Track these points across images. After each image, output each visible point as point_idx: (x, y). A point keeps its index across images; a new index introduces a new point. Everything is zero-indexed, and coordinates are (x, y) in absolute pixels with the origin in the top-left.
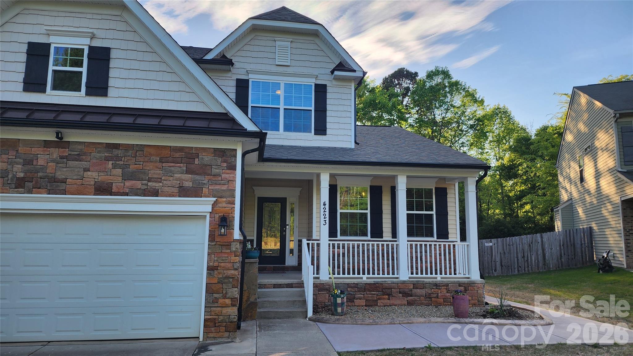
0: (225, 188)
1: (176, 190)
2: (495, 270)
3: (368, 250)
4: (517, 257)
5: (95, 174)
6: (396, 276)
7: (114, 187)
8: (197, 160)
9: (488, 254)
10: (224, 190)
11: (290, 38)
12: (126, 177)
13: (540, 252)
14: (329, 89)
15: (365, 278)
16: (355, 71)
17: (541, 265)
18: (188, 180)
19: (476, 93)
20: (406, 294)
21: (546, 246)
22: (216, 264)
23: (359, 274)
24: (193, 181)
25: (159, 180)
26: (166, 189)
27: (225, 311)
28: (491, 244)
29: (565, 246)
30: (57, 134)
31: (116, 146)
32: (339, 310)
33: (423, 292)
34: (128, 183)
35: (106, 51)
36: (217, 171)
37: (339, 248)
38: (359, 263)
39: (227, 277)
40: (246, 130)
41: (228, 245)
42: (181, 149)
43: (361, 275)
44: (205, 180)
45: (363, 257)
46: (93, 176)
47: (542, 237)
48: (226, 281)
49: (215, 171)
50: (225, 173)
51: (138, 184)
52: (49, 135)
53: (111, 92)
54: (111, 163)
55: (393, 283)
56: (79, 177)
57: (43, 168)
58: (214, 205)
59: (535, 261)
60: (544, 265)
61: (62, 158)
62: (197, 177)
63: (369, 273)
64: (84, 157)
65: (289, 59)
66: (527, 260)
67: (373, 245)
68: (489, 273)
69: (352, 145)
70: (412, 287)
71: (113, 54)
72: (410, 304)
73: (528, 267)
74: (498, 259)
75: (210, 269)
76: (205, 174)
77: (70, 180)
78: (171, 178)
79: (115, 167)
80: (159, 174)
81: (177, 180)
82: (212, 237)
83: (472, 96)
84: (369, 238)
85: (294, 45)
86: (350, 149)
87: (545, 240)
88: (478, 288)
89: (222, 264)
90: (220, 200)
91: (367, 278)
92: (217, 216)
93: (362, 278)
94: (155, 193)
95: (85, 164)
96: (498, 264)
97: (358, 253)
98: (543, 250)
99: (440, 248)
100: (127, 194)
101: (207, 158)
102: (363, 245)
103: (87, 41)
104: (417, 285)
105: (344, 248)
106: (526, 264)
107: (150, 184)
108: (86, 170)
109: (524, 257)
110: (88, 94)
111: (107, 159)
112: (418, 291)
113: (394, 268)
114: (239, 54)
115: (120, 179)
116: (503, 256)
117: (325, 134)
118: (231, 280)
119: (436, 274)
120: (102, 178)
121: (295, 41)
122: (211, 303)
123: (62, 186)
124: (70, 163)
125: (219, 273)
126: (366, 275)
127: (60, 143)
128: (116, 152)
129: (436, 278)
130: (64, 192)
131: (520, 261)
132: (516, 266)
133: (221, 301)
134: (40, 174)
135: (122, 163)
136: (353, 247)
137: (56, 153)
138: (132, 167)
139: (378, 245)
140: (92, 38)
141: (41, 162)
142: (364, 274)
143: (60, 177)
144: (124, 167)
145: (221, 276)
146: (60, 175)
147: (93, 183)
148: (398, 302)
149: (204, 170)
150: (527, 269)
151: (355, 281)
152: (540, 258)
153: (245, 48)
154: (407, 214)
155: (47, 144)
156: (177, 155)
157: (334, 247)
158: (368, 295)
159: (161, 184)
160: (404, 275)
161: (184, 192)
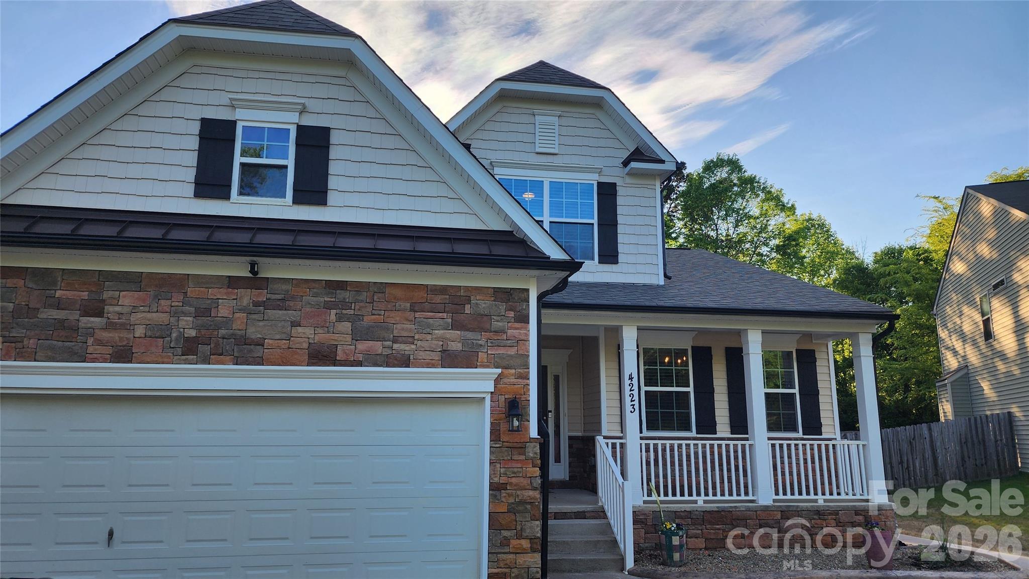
0: (512, 351)
1: (436, 356)
3: (696, 454)
5: (309, 331)
6: (750, 497)
7: (339, 352)
8: (467, 307)
10: (511, 356)
11: (558, 110)
12: (358, 335)
13: (928, 453)
14: (620, 191)
15: (701, 502)
16: (663, 162)
17: (930, 474)
18: (455, 341)
19: (782, 195)
21: (938, 444)
22: (503, 480)
23: (690, 494)
24: (464, 341)
25: (411, 340)
26: (422, 355)
29: (970, 445)
30: (253, 265)
31: (341, 285)
32: (676, 556)
34: (362, 346)
35: (323, 134)
36: (500, 324)
38: (681, 476)
39: (523, 502)
40: (549, 258)
41: (521, 448)
42: (443, 290)
43: (694, 497)
44: (481, 339)
45: (689, 465)
46: (306, 334)
47: (930, 429)
48: (521, 508)
49: (497, 324)
50: (511, 328)
51: (378, 347)
52: (238, 268)
53: (332, 197)
54: (333, 312)
55: (748, 509)
56: (284, 336)
57: (227, 322)
58: (497, 381)
59: (921, 467)
60: (936, 475)
61: (256, 304)
62: (469, 335)
63: (707, 494)
64: (291, 303)
65: (557, 143)
66: (908, 467)
67: (704, 446)
69: (661, 281)
70: (779, 517)
71: (334, 138)
73: (910, 478)
75: (495, 488)
76: (481, 329)
77: (271, 342)
78: (429, 337)
79: (340, 318)
80: (410, 330)
81: (438, 339)
82: (495, 435)
83: (775, 200)
84: (693, 434)
85: (564, 121)
86: (658, 286)
88: (887, 517)
89: (514, 480)
90: (506, 372)
91: (705, 502)
92: (502, 398)
93: (696, 502)
94: (405, 362)
95: (292, 315)
97: (680, 461)
98: (934, 451)
99: (812, 449)
100: (360, 364)
101: (484, 304)
102: (688, 446)
103: (294, 117)
104: (787, 513)
106: (906, 477)
107: (396, 346)
108: (295, 324)
109: (901, 463)
110: (297, 201)
111: (328, 306)
114: (479, 135)
115: (349, 338)
117: (616, 262)
118: (529, 507)
119: (816, 493)
120: (321, 337)
121: (565, 114)
122: (497, 546)
123: (258, 351)
124: (270, 313)
125: (510, 495)
126: (703, 497)
127: (255, 281)
128: (342, 294)
129: (816, 501)
130: (260, 361)
131: (895, 470)
133: (514, 543)
134: (223, 332)
135: (352, 312)
137: (246, 297)
138: (368, 320)
139: (712, 446)
140: (301, 113)
141: (224, 312)
142: (699, 494)
143: (253, 337)
144: (354, 319)
145: (511, 500)
146: (253, 333)
147: (305, 345)
149: (480, 323)
151: (688, 507)
152: (929, 463)
153: (487, 127)
154: (766, 394)
155: (233, 282)
156: (438, 299)
157: (648, 450)
158: (709, 531)
159: (413, 347)
160: (765, 496)
161: (449, 359)
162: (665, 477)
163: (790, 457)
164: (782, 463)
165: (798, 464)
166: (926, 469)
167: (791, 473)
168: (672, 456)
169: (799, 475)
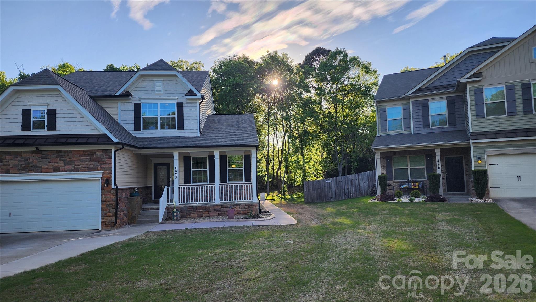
0: (107, 166)
1: (87, 169)
2: (332, 198)
3: (207, 190)
4: (344, 189)
5: (53, 164)
6: (214, 202)
7: (61, 169)
8: (95, 155)
9: (327, 187)
10: (107, 168)
11: (163, 78)
12: (65, 164)
13: (357, 185)
14: (185, 105)
15: (198, 204)
16: (197, 95)
17: (358, 193)
18: (91, 164)
20: (218, 210)
21: (361, 181)
22: (105, 199)
23: (195, 201)
24: (94, 164)
25: (79, 165)
26: (83, 168)
27: (109, 218)
28: (329, 181)
29: (372, 181)
30: (36, 148)
31: (60, 152)
32: (175, 218)
33: (227, 209)
34: (66, 167)
35: (54, 110)
36: (104, 159)
37: (192, 189)
38: (202, 196)
39: (110, 204)
40: (114, 141)
41: (110, 191)
42: (88, 151)
43: (196, 202)
44: (98, 163)
46: (52, 165)
47: (358, 176)
48: (109, 206)
50: (107, 160)
51: (71, 167)
52: (33, 149)
53: (57, 128)
54: (59, 158)
55: (211, 205)
56: (46, 165)
57: (32, 162)
58: (103, 174)
59: (354, 191)
60: (360, 193)
61: (39, 158)
62: (95, 163)
64: (48, 157)
65: (162, 90)
66: (350, 191)
67: (210, 187)
68: (328, 200)
69: (199, 134)
70: (221, 207)
71: (57, 112)
72: (219, 215)
73: (351, 195)
74: (333, 191)
75: (102, 201)
76: (98, 161)
77: (43, 167)
78: (84, 164)
79: (60, 160)
80: (79, 162)
81: (87, 164)
82: (103, 188)
84: (207, 183)
85: (164, 82)
86: (196, 137)
87: (360, 177)
88: (256, 206)
89: (108, 199)
90: (105, 172)
91: (199, 204)
92: (104, 179)
93: (196, 204)
94: (78, 170)
95: (48, 160)
96: (334, 193)
98: (359, 184)
100: (66, 171)
101: (99, 154)
102: (205, 187)
103: (46, 107)
104: (223, 206)
105: (194, 189)
106: (349, 194)
107: (75, 166)
108: (49, 162)
109: (348, 189)
110: (48, 130)
111: (57, 157)
112: (224, 209)
113: (213, 199)
114: (135, 89)
115: (63, 165)
116: (336, 189)
117: (183, 129)
118: (111, 205)
119: (235, 200)
120: (56, 165)
121: (165, 80)
122: (103, 215)
123: (40, 169)
124: (43, 160)
125: (107, 203)
126: (199, 202)
127: (38, 151)
128: (61, 154)
129: (235, 202)
130: (41, 172)
131: (346, 192)
132: (344, 195)
133: (107, 214)
134: (31, 165)
135: (63, 158)
136: (199, 188)
137: (36, 156)
138: (68, 160)
140: (48, 106)
141: (31, 160)
142: (197, 201)
143: (39, 166)
144: (64, 160)
145: (107, 204)
146: (39, 165)
147: (52, 167)
148: (214, 215)
149: (98, 159)
150: (350, 196)
151: (192, 205)
152: (358, 189)
153: (138, 86)
155: (33, 152)
156: (86, 153)
158: (198, 212)
159: (80, 166)
160: (217, 201)
161: (90, 169)
162: (197, 197)
163: (240, 189)
164: (237, 191)
165: (242, 191)
166: (356, 191)
167: (240, 194)
168: (200, 191)
169: (242, 194)
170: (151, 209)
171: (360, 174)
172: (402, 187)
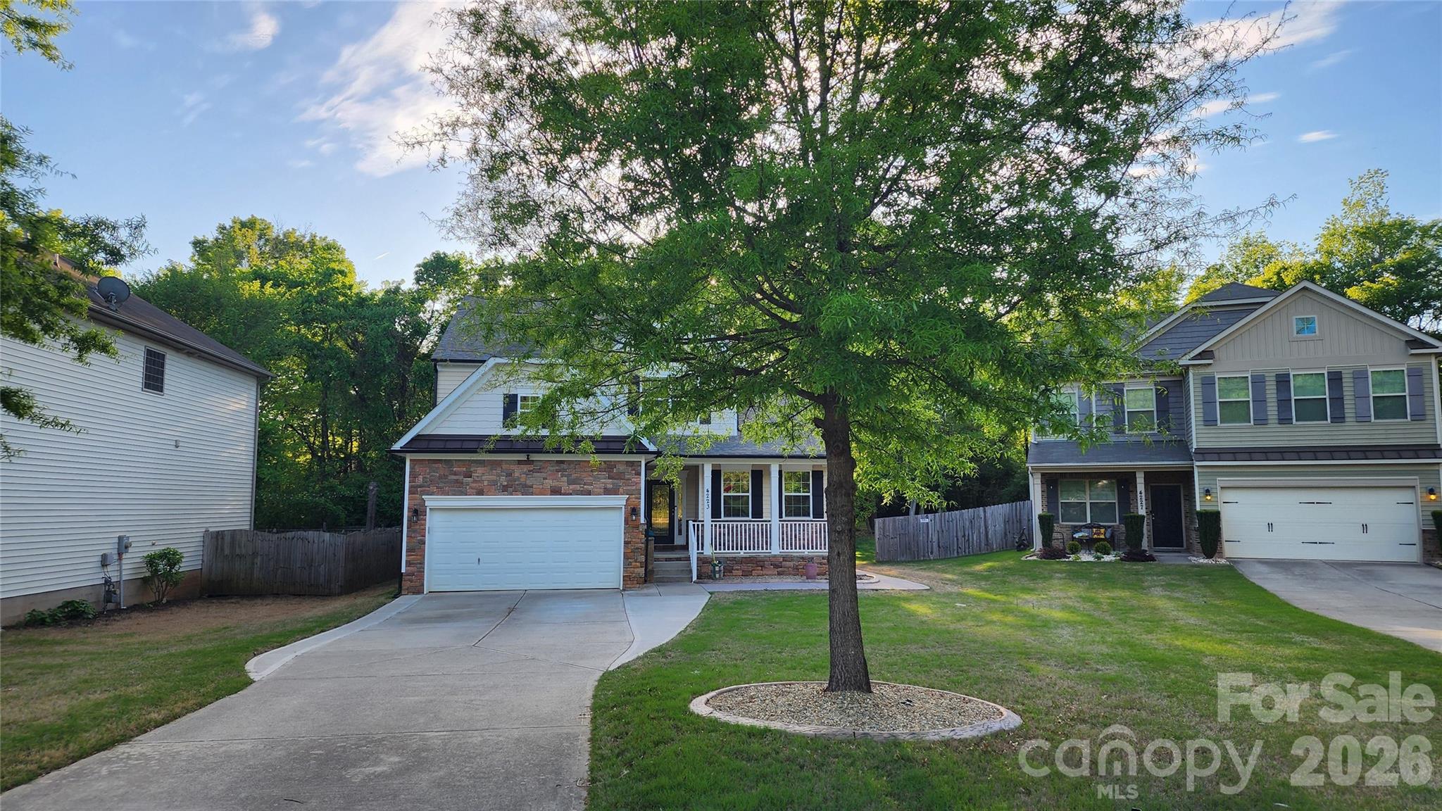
0: (634, 488)
1: (602, 491)
2: (932, 553)
3: (750, 529)
4: (957, 537)
6: (769, 551)
7: (563, 490)
8: (615, 469)
9: (923, 533)
10: (633, 490)
12: (569, 483)
13: (982, 530)
15: (742, 553)
17: (983, 545)
18: (609, 484)
20: (776, 566)
21: (990, 522)
22: (629, 540)
23: (737, 549)
24: (613, 484)
25: (591, 484)
26: (596, 490)
27: (636, 570)
28: (927, 520)
29: (1010, 522)
30: (526, 456)
31: (562, 462)
32: (717, 576)
33: (791, 564)
34: (571, 487)
36: (629, 476)
37: (720, 527)
38: (741, 541)
40: (648, 450)
41: (637, 527)
42: (606, 463)
43: (739, 551)
44: (621, 483)
45: (745, 535)
46: (549, 483)
47: (985, 512)
48: (636, 550)
49: (627, 477)
50: (634, 478)
51: (578, 487)
52: (523, 457)
54: (560, 473)
55: (765, 556)
56: (540, 484)
57: (519, 478)
58: (627, 500)
59: (976, 540)
60: (987, 545)
61: (529, 471)
62: (616, 481)
63: (746, 549)
64: (543, 470)
66: (968, 540)
67: (754, 525)
68: (924, 556)
70: (782, 560)
72: (779, 574)
74: (935, 539)
75: (626, 543)
76: (621, 479)
77: (535, 486)
78: (599, 483)
79: (562, 476)
80: (591, 480)
81: (602, 484)
82: (626, 522)
84: (750, 518)
86: (732, 438)
87: (988, 515)
89: (633, 540)
90: (631, 496)
91: (744, 553)
92: (629, 507)
94: (589, 493)
95: (544, 475)
96: (935, 545)
97: (741, 532)
98: (986, 528)
100: (571, 494)
101: (622, 468)
102: (745, 525)
103: (541, 391)
104: (786, 558)
106: (967, 546)
107: (585, 487)
108: (545, 479)
109: (964, 536)
111: (558, 471)
112: (788, 564)
113: (768, 544)
115: (566, 484)
116: (940, 535)
117: (710, 423)
118: (639, 550)
119: (804, 548)
120: (556, 483)
122: (627, 565)
123: (531, 490)
124: (535, 474)
125: (632, 546)
126: (743, 551)
127: (528, 462)
128: (565, 466)
129: (803, 552)
130: (532, 494)
131: (960, 541)
132: (955, 548)
133: (633, 564)
134: (517, 482)
135: (567, 473)
136: (737, 527)
137: (525, 468)
138: (574, 476)
139: (758, 525)
140: (543, 389)
141: (517, 474)
142: (741, 549)
143: (529, 484)
144: (568, 476)
145: (633, 548)
146: (529, 482)
147: (549, 487)
148: (770, 572)
149: (620, 476)
150: (967, 551)
151: (734, 555)
152: (983, 536)
154: (786, 496)
155: (520, 462)
156: (603, 467)
157: (716, 527)
158: (745, 567)
159: (593, 487)
160: (776, 550)
161: (607, 492)
162: (733, 541)
163: (804, 530)
164: (800, 534)
166: (980, 541)
167: (804, 539)
168: (737, 531)
169: (808, 540)
170: (667, 560)
171: (988, 508)
172: (1077, 536)
